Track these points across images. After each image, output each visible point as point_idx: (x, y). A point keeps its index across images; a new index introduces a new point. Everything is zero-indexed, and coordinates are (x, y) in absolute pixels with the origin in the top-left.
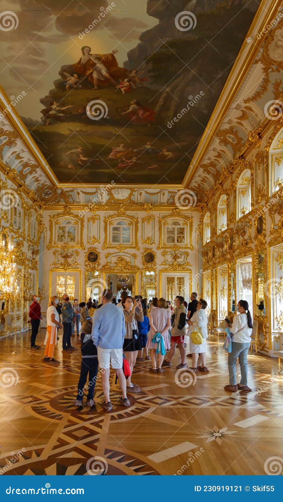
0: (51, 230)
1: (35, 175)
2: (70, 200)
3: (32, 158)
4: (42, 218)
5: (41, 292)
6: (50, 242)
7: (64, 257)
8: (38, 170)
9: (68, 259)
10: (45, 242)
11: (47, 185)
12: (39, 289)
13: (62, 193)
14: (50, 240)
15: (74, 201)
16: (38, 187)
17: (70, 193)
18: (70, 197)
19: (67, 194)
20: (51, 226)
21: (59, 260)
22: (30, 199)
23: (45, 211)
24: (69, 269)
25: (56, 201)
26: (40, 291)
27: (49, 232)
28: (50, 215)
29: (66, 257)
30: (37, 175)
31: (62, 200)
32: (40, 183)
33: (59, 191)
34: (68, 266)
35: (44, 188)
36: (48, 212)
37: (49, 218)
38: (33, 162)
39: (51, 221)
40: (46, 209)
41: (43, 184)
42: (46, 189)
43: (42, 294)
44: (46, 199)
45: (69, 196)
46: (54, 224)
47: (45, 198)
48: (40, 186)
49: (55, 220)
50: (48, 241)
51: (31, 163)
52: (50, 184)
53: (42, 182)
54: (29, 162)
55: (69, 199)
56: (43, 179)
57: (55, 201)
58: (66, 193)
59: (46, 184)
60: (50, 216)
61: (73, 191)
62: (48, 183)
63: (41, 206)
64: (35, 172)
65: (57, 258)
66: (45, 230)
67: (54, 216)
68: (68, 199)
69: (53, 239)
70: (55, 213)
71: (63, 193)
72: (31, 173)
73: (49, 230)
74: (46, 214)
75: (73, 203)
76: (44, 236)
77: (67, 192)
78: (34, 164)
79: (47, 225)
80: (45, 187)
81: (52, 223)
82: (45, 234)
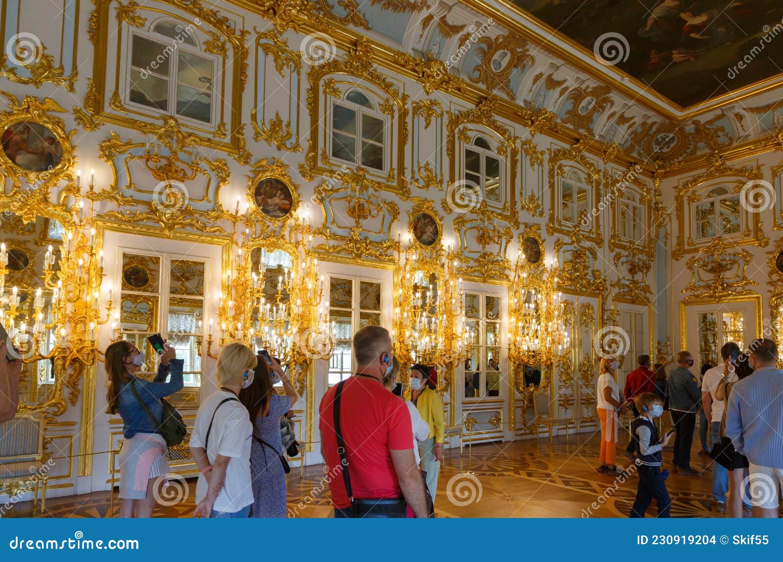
0: (680, 218)
1: (612, 111)
2: (722, 139)
3: (583, 76)
4: (660, 195)
5: (664, 350)
6: (680, 243)
7: (712, 270)
8: (613, 96)
9: (722, 273)
10: (669, 244)
11: (655, 123)
12: (659, 343)
13: (697, 130)
14: (679, 238)
15: (731, 139)
16: (634, 133)
17: (719, 123)
18: (720, 133)
19: (711, 127)
20: (680, 208)
21: (701, 280)
22: (614, 161)
23: (665, 181)
24: (726, 296)
25: (689, 151)
26: (661, 347)
27: (675, 223)
28: (677, 185)
29: (718, 268)
30: (617, 109)
31: (701, 145)
32: (634, 123)
33: (690, 128)
34: (723, 289)
35: (651, 132)
36: (673, 181)
37: (674, 193)
38: (592, 84)
39: (679, 200)
40: (666, 175)
41: (644, 124)
42: (658, 131)
43: (667, 354)
44: (666, 153)
45: (716, 132)
46: (686, 202)
47: (662, 153)
48: (640, 130)
49: (689, 194)
50: (675, 242)
51: (588, 87)
52: (662, 118)
53: (638, 120)
54: (584, 86)
55: (719, 137)
56: (637, 114)
57: (686, 152)
58: (708, 126)
59: (650, 121)
60: (676, 188)
61: (723, 115)
62: (655, 118)
63: (653, 173)
64: (609, 105)
65: (696, 272)
66: (668, 219)
67: (685, 186)
68: (715, 139)
69: (686, 235)
70: (688, 179)
71: (702, 128)
72: (600, 107)
73: (675, 217)
74: (667, 186)
75: (730, 144)
76: (666, 233)
77: (710, 122)
78: (596, 85)
79: (671, 209)
80: (654, 129)
81: (683, 202)
82: (668, 227)
